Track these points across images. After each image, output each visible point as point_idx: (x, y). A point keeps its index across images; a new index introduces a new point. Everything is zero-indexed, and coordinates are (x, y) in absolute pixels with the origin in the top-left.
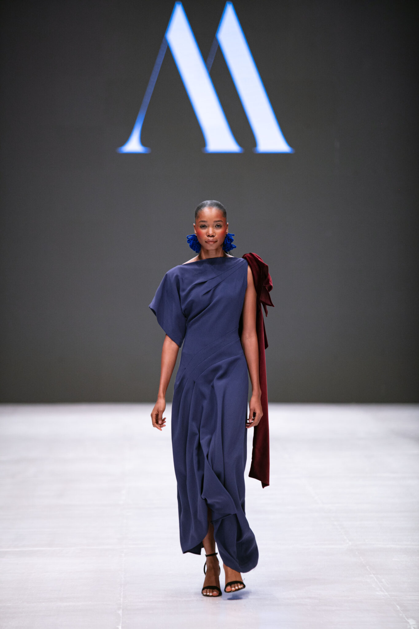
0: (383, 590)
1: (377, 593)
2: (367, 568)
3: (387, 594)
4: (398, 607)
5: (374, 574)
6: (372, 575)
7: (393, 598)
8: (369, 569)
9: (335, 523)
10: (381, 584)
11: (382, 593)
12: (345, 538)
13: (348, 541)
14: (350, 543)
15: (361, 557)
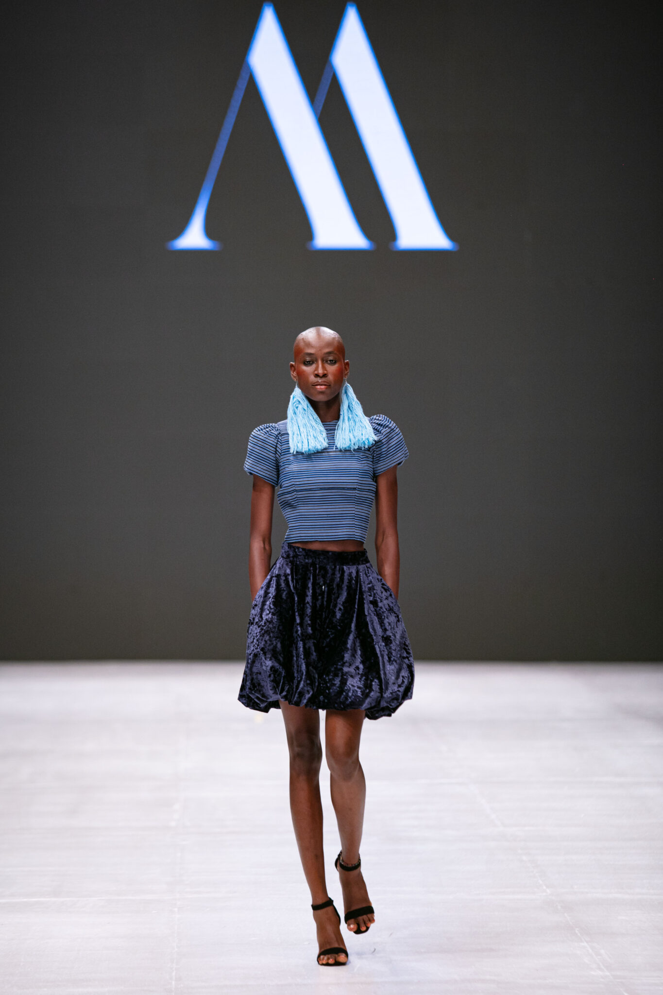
0: (602, 967)
1: (593, 973)
2: (577, 932)
3: (608, 974)
5: (587, 942)
6: (585, 944)
7: (619, 980)
8: (579, 934)
9: (524, 858)
10: (599, 957)
11: (601, 973)
12: (541, 882)
13: (545, 888)
14: (548, 891)
15: (566, 914)
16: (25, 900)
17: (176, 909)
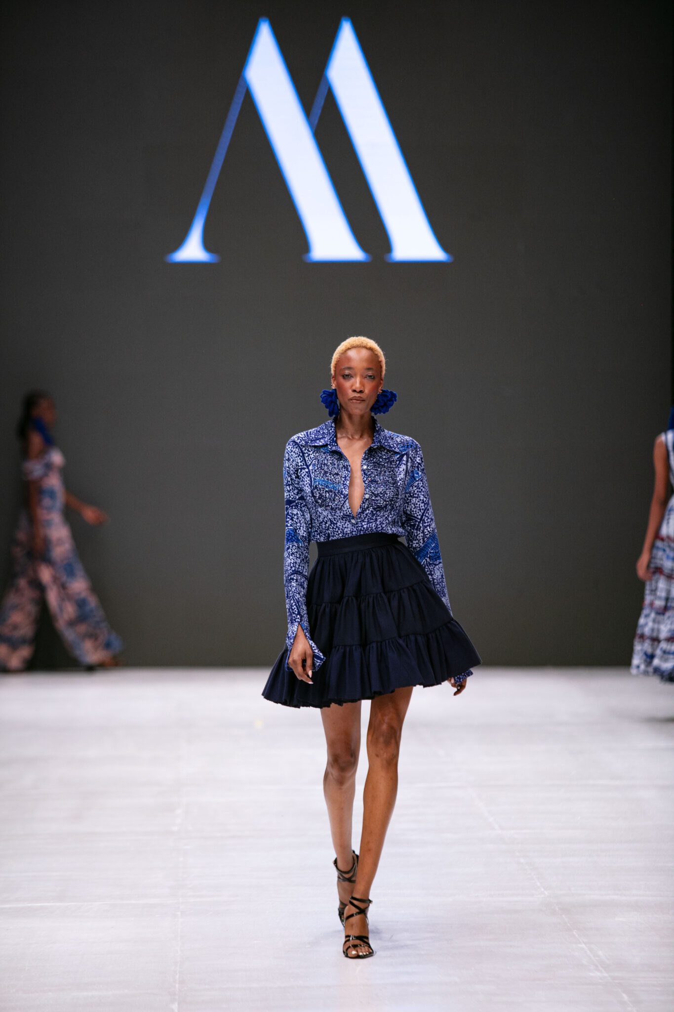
0: (601, 969)
1: (591, 974)
2: (575, 933)
3: (606, 975)
4: (624, 995)
5: (585, 943)
6: (583, 946)
7: (617, 981)
8: (577, 936)
9: (522, 860)
10: (597, 958)
11: (599, 974)
12: (538, 884)
13: (542, 890)
14: (546, 893)
15: (563, 916)
16: (30, 905)
17: (179, 913)
